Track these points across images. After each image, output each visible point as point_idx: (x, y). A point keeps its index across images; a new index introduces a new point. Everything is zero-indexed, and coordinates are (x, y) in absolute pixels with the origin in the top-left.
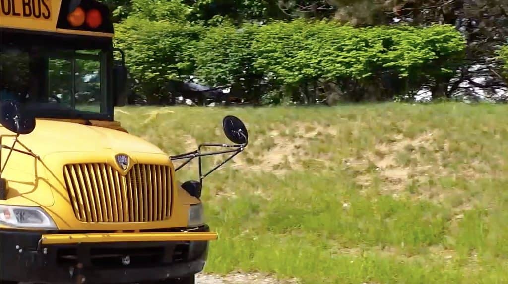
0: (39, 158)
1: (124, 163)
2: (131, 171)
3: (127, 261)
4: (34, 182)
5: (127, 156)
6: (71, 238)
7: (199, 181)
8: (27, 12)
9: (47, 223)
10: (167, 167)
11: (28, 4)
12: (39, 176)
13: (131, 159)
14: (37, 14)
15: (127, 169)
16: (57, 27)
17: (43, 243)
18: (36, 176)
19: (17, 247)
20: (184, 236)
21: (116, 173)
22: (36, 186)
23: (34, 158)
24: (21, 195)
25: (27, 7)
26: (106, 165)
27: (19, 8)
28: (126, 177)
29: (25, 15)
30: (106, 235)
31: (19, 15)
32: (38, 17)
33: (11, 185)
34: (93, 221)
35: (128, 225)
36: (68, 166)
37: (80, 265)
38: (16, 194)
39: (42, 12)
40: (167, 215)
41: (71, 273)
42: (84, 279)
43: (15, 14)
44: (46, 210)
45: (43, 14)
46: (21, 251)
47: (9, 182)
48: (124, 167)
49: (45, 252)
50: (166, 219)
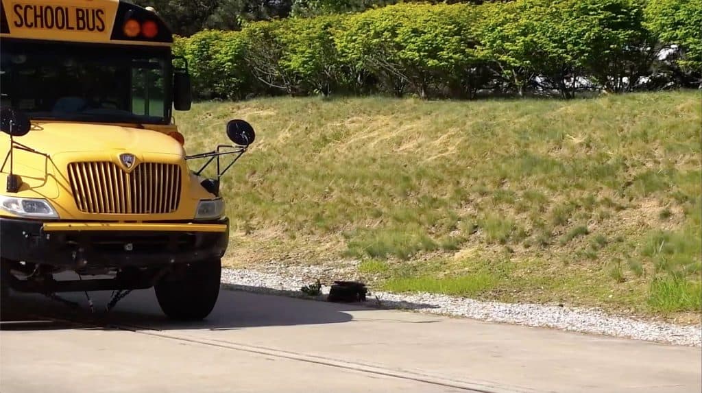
0: (49, 157)
1: (129, 162)
2: (137, 168)
3: (129, 247)
4: (44, 178)
5: (132, 156)
6: (70, 226)
7: (217, 179)
8: (81, 26)
9: (51, 214)
10: (176, 166)
11: (82, 19)
12: (48, 172)
13: (136, 158)
14: (91, 27)
15: (131, 167)
16: (112, 38)
17: (45, 229)
18: (46, 172)
19: (24, 233)
20: (190, 227)
21: (121, 171)
22: (45, 180)
23: (45, 157)
24: (31, 189)
25: (81, 22)
26: (111, 164)
27: (73, 23)
28: (131, 174)
29: (79, 28)
30: (105, 225)
31: (72, 28)
32: (92, 30)
33: (24, 180)
34: (95, 211)
35: (130, 216)
36: (73, 165)
37: (81, 250)
38: (27, 187)
39: (96, 25)
40: (172, 208)
41: (74, 256)
42: (85, 262)
43: (68, 28)
44: (51, 202)
45: (98, 27)
46: (27, 236)
47: (22, 178)
48: (129, 165)
49: (48, 238)
50: (172, 212)
